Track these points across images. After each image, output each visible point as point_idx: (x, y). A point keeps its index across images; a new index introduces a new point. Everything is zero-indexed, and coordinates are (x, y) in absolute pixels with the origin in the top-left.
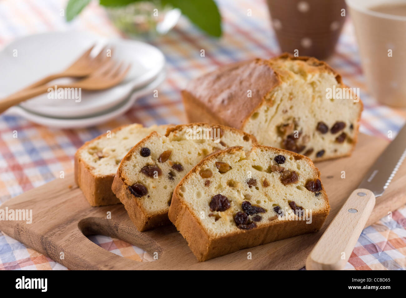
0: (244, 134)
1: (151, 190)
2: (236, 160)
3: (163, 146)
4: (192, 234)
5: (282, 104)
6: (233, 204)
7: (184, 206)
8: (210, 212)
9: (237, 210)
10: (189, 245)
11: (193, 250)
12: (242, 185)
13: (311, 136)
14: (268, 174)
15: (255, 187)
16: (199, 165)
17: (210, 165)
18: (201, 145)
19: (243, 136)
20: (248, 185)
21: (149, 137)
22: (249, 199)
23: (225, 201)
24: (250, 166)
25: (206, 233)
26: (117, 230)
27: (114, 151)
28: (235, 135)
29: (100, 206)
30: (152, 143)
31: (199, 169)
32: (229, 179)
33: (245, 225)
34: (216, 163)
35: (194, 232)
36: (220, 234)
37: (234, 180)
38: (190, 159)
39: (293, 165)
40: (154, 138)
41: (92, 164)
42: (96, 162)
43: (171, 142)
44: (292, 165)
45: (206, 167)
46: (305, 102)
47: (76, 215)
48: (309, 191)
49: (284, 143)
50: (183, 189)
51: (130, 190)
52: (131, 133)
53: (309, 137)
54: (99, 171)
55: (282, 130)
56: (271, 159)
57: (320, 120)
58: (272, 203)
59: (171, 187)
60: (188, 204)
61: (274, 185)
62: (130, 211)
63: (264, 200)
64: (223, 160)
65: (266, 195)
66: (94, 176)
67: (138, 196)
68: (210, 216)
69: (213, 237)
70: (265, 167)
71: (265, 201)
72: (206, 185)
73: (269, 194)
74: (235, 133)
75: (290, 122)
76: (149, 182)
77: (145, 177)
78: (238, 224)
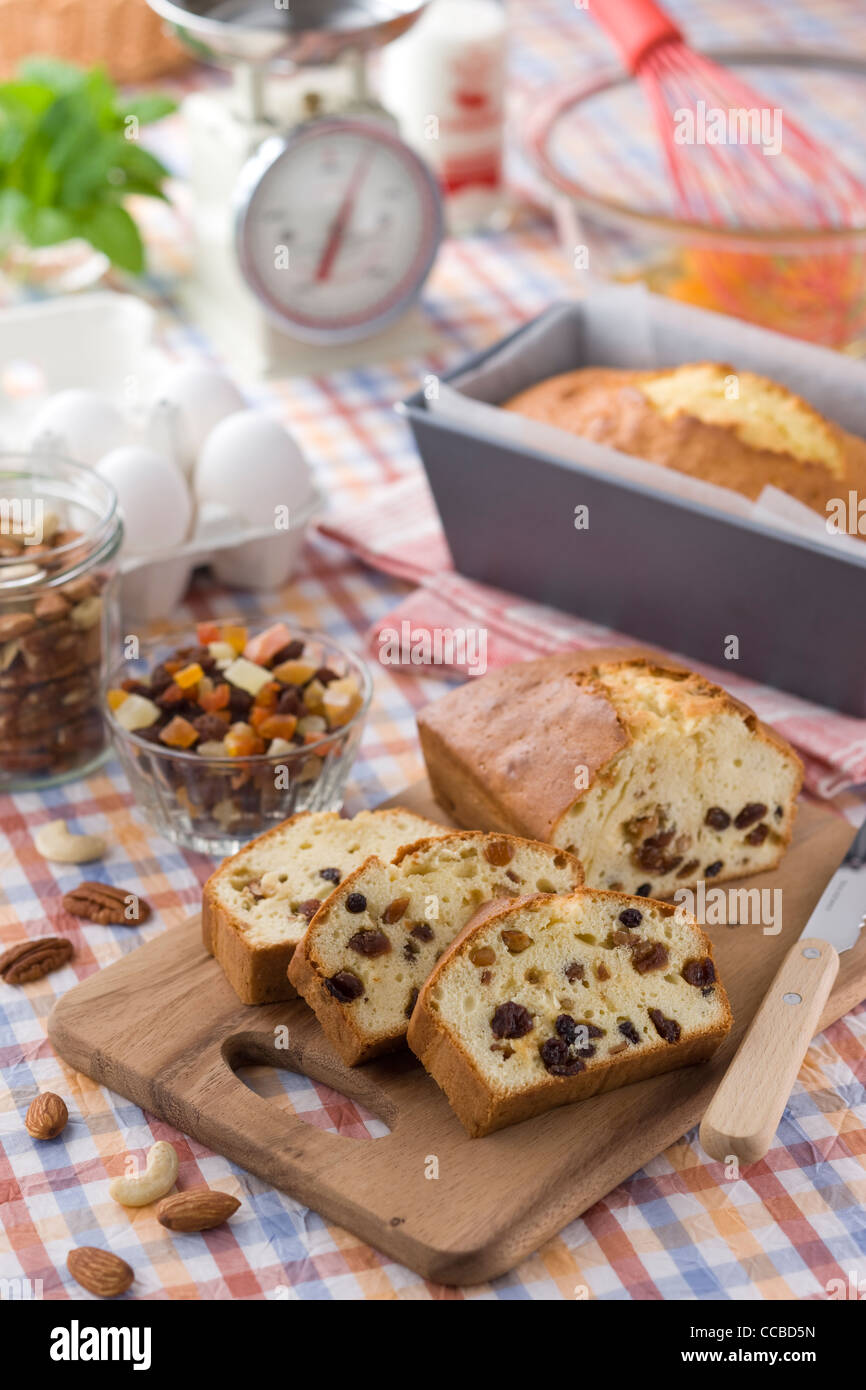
0: (556, 852)
1: (369, 984)
2: (542, 925)
3: (391, 887)
4: (458, 1083)
5: (634, 780)
6: (537, 1021)
7: (442, 1032)
8: (494, 1041)
9: (547, 1035)
10: (451, 1103)
11: (459, 1115)
12: (555, 978)
13: (695, 838)
14: (607, 951)
15: (580, 982)
16: (469, 939)
17: (491, 939)
18: (468, 880)
19: (554, 857)
20: (567, 979)
21: (362, 870)
22: (570, 1009)
23: (522, 1016)
24: (571, 936)
25: (486, 1087)
26: (300, 1059)
27: (283, 879)
28: (537, 856)
29: (262, 1005)
30: (368, 882)
31: (469, 948)
32: (530, 966)
33: (562, 1066)
34: (503, 933)
35: (461, 1082)
36: (515, 1088)
37: (540, 968)
38: (448, 913)
39: (658, 930)
40: (372, 871)
41: (242, 916)
42: (248, 909)
43: (407, 876)
44: (655, 928)
45: (482, 943)
46: (680, 773)
47: (215, 1026)
48: (691, 984)
49: (637, 857)
50: (438, 993)
51: (330, 988)
52: (317, 833)
53: (690, 839)
54: (259, 935)
55: (635, 830)
56: (612, 917)
57: (712, 804)
58: (617, 1015)
59: (411, 976)
60: (449, 1026)
61: (619, 976)
62: (328, 1026)
63: (599, 1008)
64: (516, 925)
65: (604, 998)
66: (249, 948)
67: (346, 1001)
68: (493, 1048)
69: (500, 1094)
70: (601, 935)
71: (602, 1012)
72: (483, 981)
73: (608, 994)
74: (537, 850)
75: (651, 813)
76: (367, 969)
77: (357, 959)
78: (548, 1065)
